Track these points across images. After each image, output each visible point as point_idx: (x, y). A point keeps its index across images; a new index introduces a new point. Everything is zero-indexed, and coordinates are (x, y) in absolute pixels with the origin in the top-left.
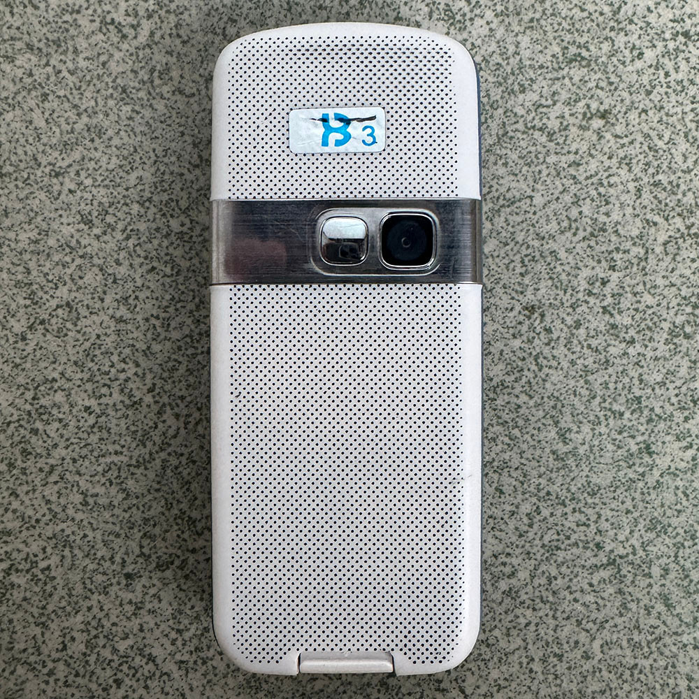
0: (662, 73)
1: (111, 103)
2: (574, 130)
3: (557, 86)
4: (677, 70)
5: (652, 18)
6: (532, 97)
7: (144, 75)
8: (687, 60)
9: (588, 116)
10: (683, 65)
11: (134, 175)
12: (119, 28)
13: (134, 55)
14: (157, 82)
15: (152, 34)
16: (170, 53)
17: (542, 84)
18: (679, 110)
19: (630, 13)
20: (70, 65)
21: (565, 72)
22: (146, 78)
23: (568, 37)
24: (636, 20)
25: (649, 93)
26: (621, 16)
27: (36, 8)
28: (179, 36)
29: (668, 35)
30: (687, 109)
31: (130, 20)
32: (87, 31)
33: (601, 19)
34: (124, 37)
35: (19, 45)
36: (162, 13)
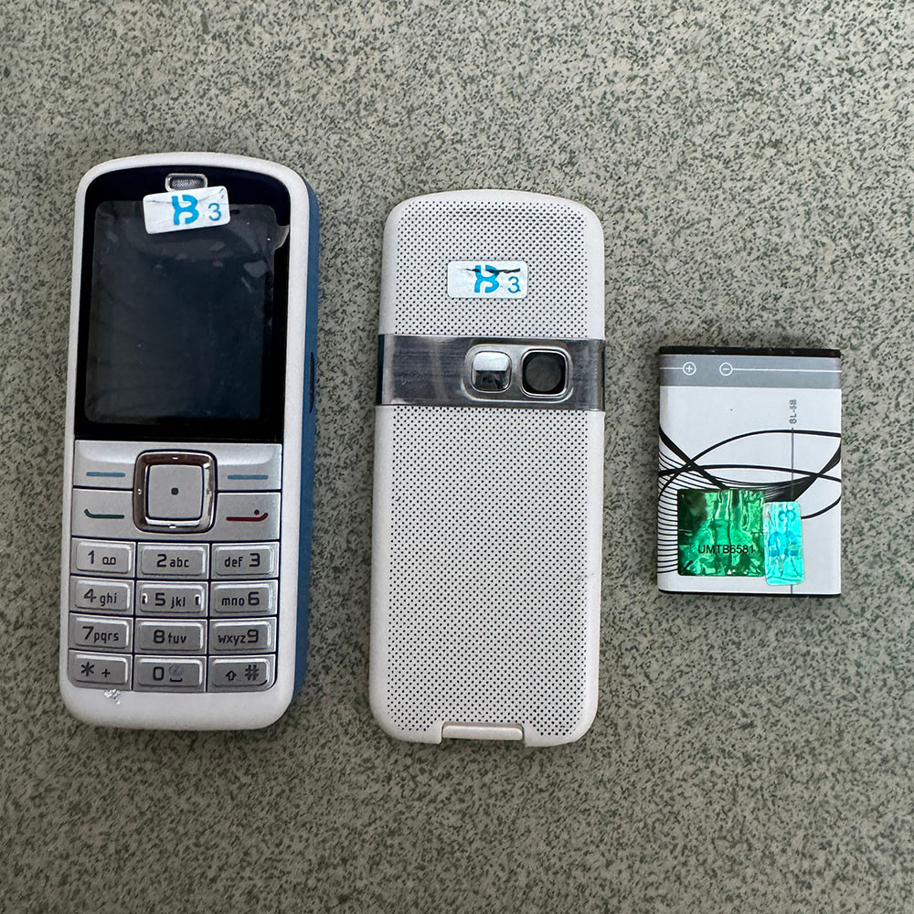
0: (828, 106)
1: (320, 132)
2: (748, 159)
3: (732, 119)
4: (842, 103)
5: (819, 56)
6: (709, 128)
7: (351, 106)
8: (852, 94)
9: (761, 145)
10: (849, 100)
11: (341, 199)
12: (328, 62)
13: (342, 87)
14: (363, 113)
15: (359, 69)
16: (375, 86)
17: (718, 116)
18: (845, 140)
19: (799, 52)
20: (282, 97)
21: (739, 105)
22: (353, 109)
23: (742, 74)
24: (804, 57)
25: (817, 124)
26: (790, 54)
27: (251, 45)
28: (383, 71)
29: (834, 72)
30: (852, 139)
31: (337, 56)
32: (299, 65)
33: (772, 57)
34: (333, 71)
35: (235, 78)
36: (368, 49)
